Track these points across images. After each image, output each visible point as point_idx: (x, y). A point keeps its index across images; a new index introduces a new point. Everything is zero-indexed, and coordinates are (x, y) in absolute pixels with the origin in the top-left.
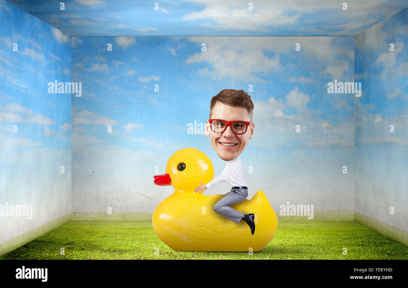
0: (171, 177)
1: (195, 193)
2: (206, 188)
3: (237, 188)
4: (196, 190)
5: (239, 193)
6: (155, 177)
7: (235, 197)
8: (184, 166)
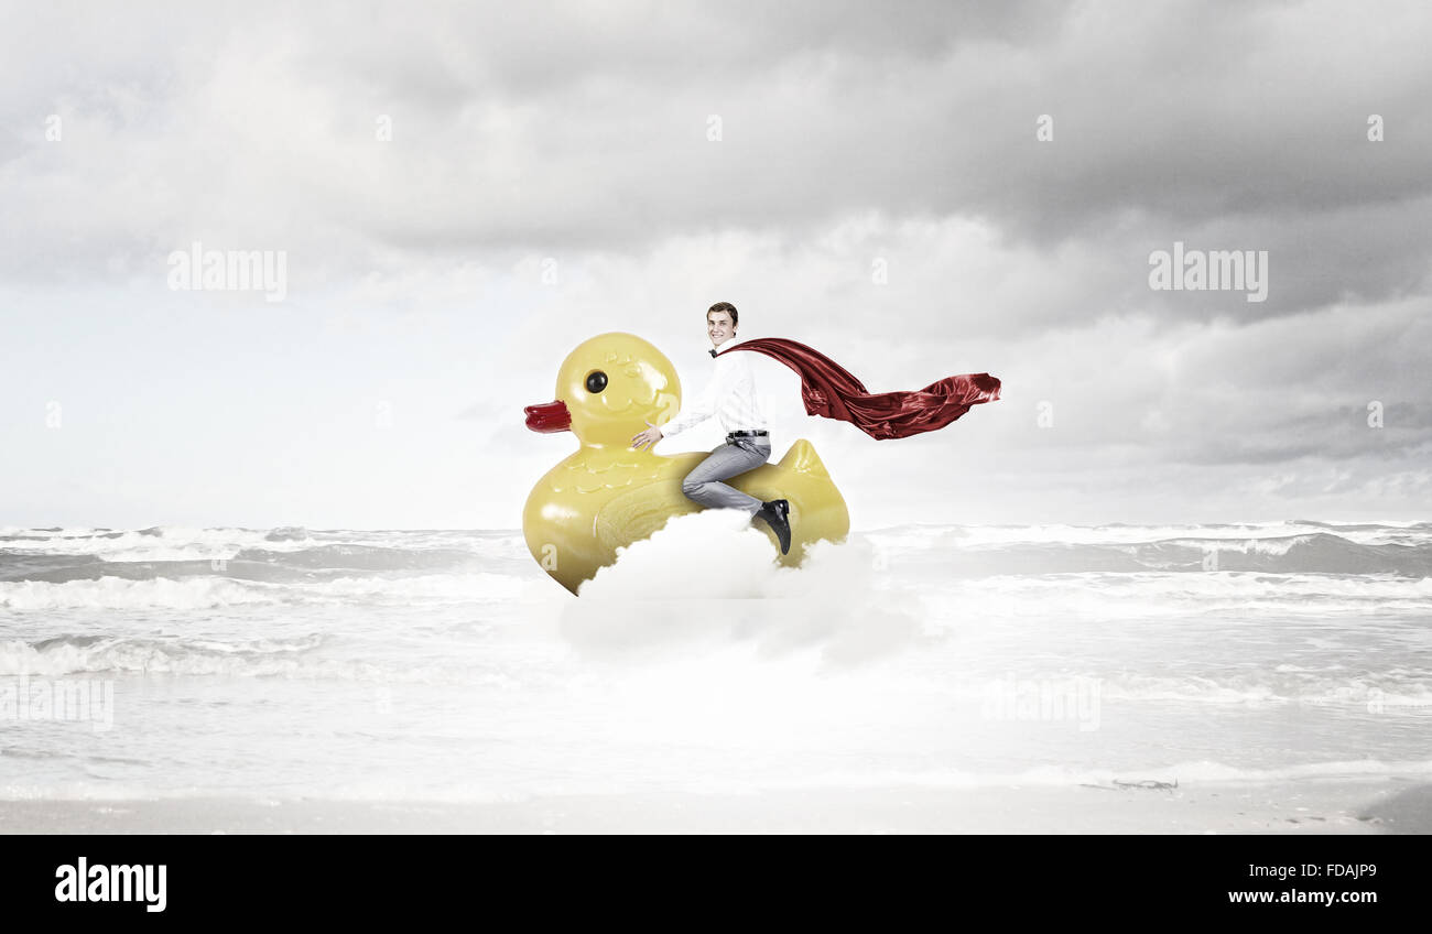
0: (568, 408)
1: (632, 450)
2: (662, 437)
3: (740, 434)
4: (637, 441)
5: (748, 447)
6: (529, 409)
7: (736, 459)
8: (603, 380)
